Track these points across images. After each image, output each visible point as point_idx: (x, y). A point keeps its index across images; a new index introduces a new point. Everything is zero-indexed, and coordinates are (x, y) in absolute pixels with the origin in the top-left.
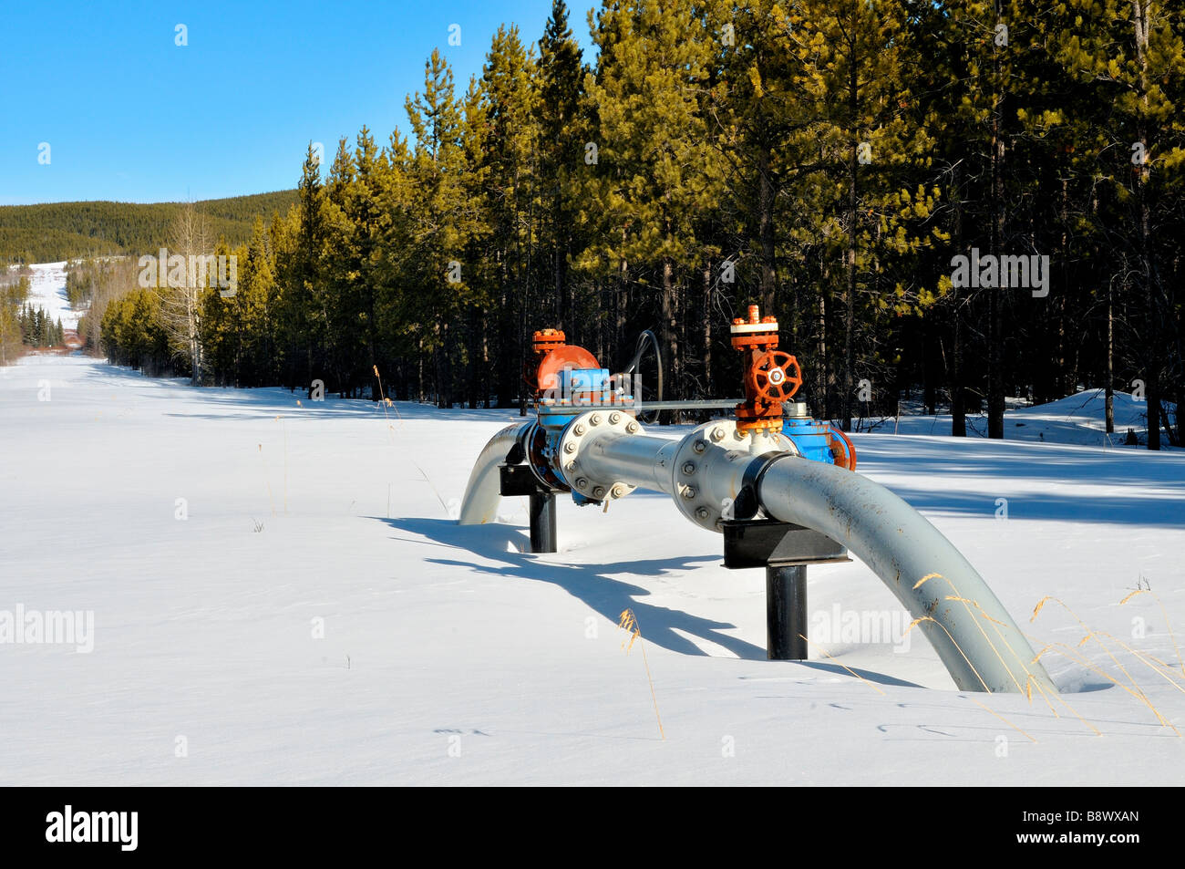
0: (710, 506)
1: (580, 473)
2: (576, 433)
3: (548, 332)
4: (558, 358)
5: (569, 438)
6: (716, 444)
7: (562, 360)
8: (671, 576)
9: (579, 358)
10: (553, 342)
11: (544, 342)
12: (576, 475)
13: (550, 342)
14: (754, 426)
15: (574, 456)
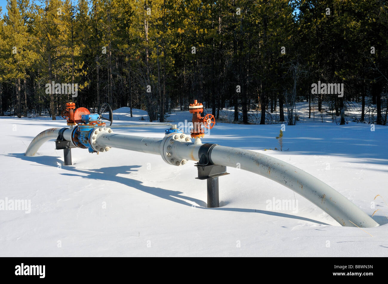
0: (175, 158)
1: (97, 145)
2: (96, 133)
3: (71, 103)
4: (79, 111)
5: (94, 135)
6: (176, 140)
7: (80, 111)
8: (133, 174)
9: (85, 111)
10: (72, 106)
11: (70, 106)
12: (96, 145)
13: (71, 106)
14: (199, 136)
15: (95, 140)
